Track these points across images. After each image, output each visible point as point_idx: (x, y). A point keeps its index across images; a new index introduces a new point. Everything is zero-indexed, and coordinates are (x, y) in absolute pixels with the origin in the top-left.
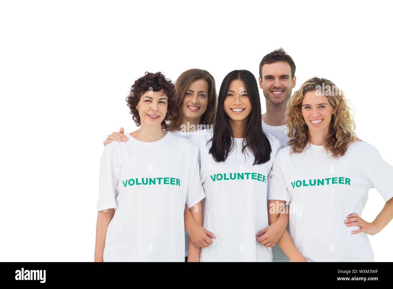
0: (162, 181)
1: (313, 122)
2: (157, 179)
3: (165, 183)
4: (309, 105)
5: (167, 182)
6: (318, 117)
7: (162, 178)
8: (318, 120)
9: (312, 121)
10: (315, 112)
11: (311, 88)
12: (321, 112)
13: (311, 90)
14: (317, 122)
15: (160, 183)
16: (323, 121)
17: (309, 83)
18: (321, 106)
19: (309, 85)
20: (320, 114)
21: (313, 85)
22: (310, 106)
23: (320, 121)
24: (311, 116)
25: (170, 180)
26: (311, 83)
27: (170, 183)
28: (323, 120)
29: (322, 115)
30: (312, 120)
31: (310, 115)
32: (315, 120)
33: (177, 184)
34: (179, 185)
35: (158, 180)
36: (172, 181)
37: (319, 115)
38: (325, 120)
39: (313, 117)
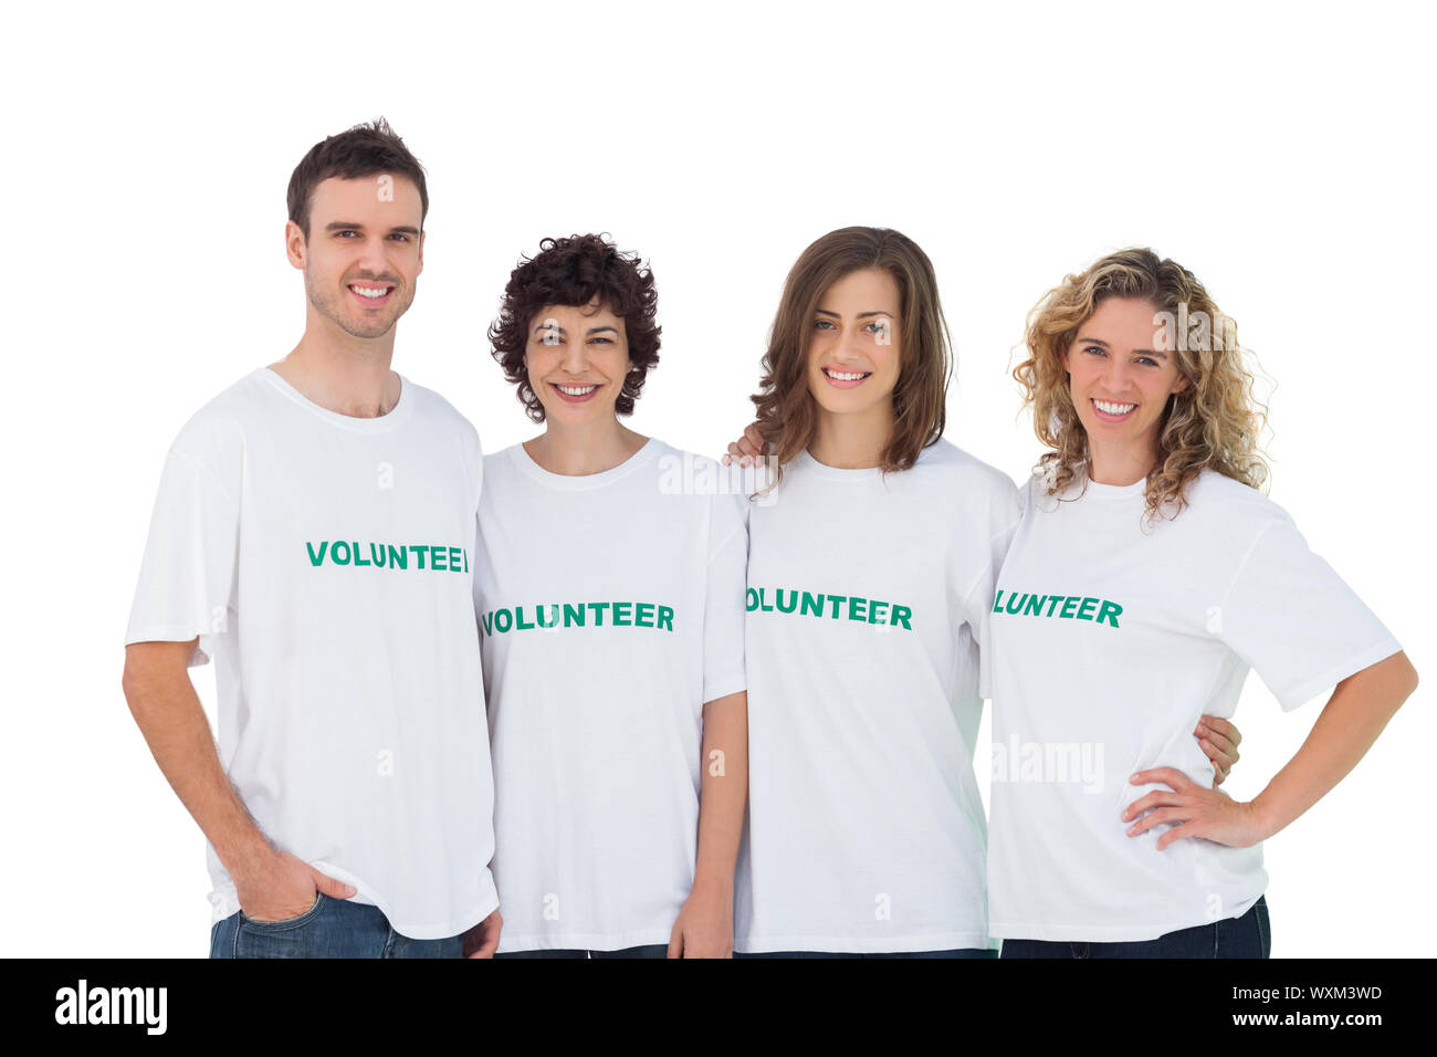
0: (608, 614)
1: (1100, 405)
2: (591, 606)
3: (617, 622)
4: (1105, 344)
5: (622, 618)
6: (1124, 393)
7: (606, 605)
8: (1119, 404)
9: (1097, 403)
10: (1115, 374)
11: (1128, 289)
12: (1137, 381)
13: (1125, 294)
14: (1115, 409)
15: (599, 622)
16: (1135, 412)
17: (1124, 268)
18: (1146, 359)
19: (1123, 274)
20: (1134, 384)
21: (1138, 278)
22: (1105, 348)
23: (1126, 409)
24: (1102, 384)
25: (633, 610)
26: (1131, 269)
27: (633, 623)
28: (1136, 406)
29: (1138, 389)
30: (1100, 400)
31: (1098, 379)
32: (1111, 403)
33: (660, 626)
34: (670, 628)
35: (594, 610)
36: (640, 614)
37: (1129, 388)
38: (1143, 410)
39: (1106, 391)
